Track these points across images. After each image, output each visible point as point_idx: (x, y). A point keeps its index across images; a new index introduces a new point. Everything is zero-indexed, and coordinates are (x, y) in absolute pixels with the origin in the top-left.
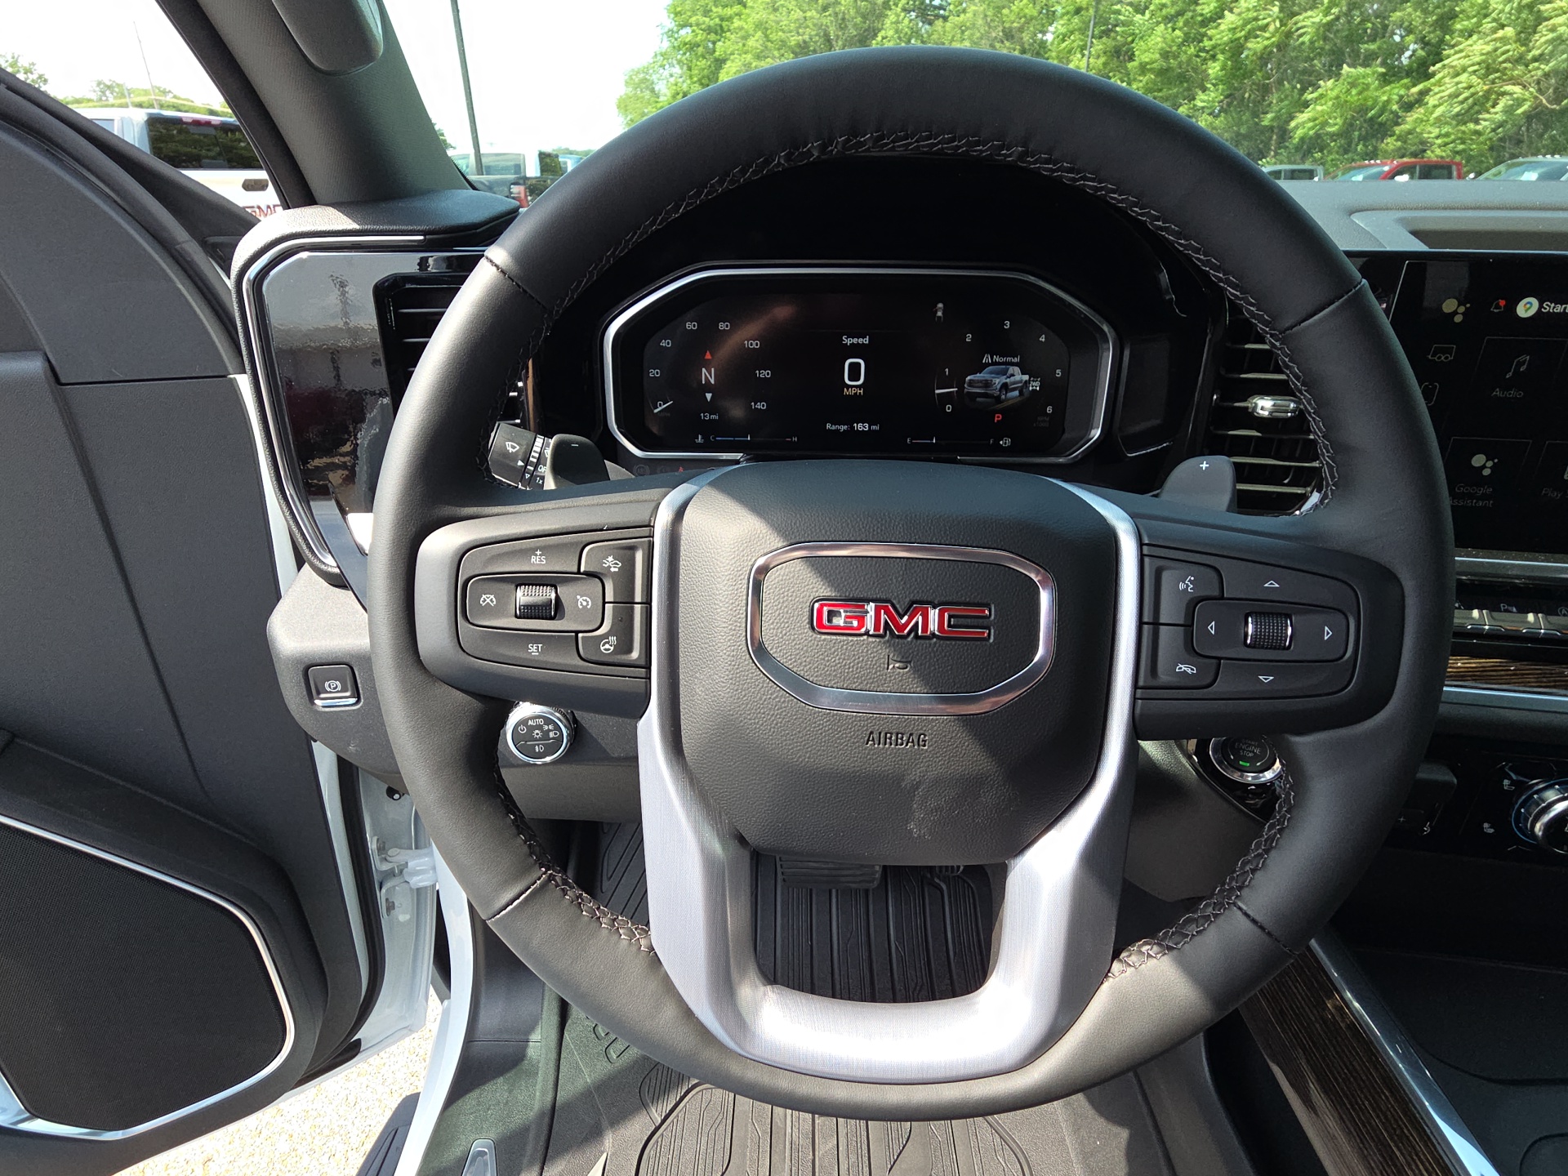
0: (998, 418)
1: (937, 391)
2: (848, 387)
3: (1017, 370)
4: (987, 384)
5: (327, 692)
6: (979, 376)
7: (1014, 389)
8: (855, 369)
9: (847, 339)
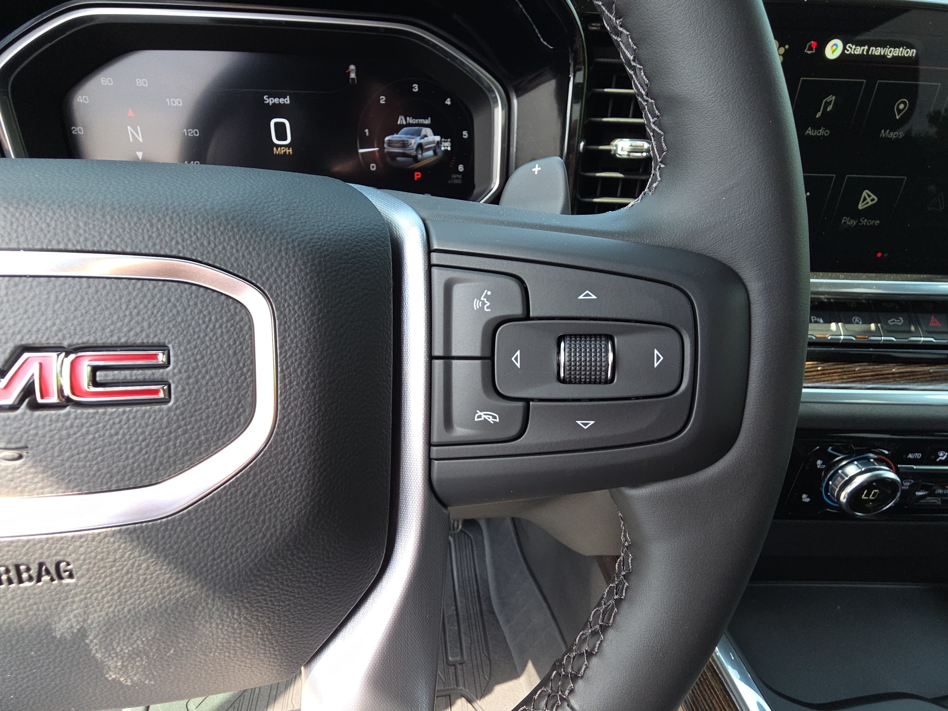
0: (418, 175)
1: (361, 151)
2: (278, 146)
3: (428, 131)
4: (404, 144)
6: (395, 137)
7: (428, 149)
8: (280, 128)
9: (268, 98)
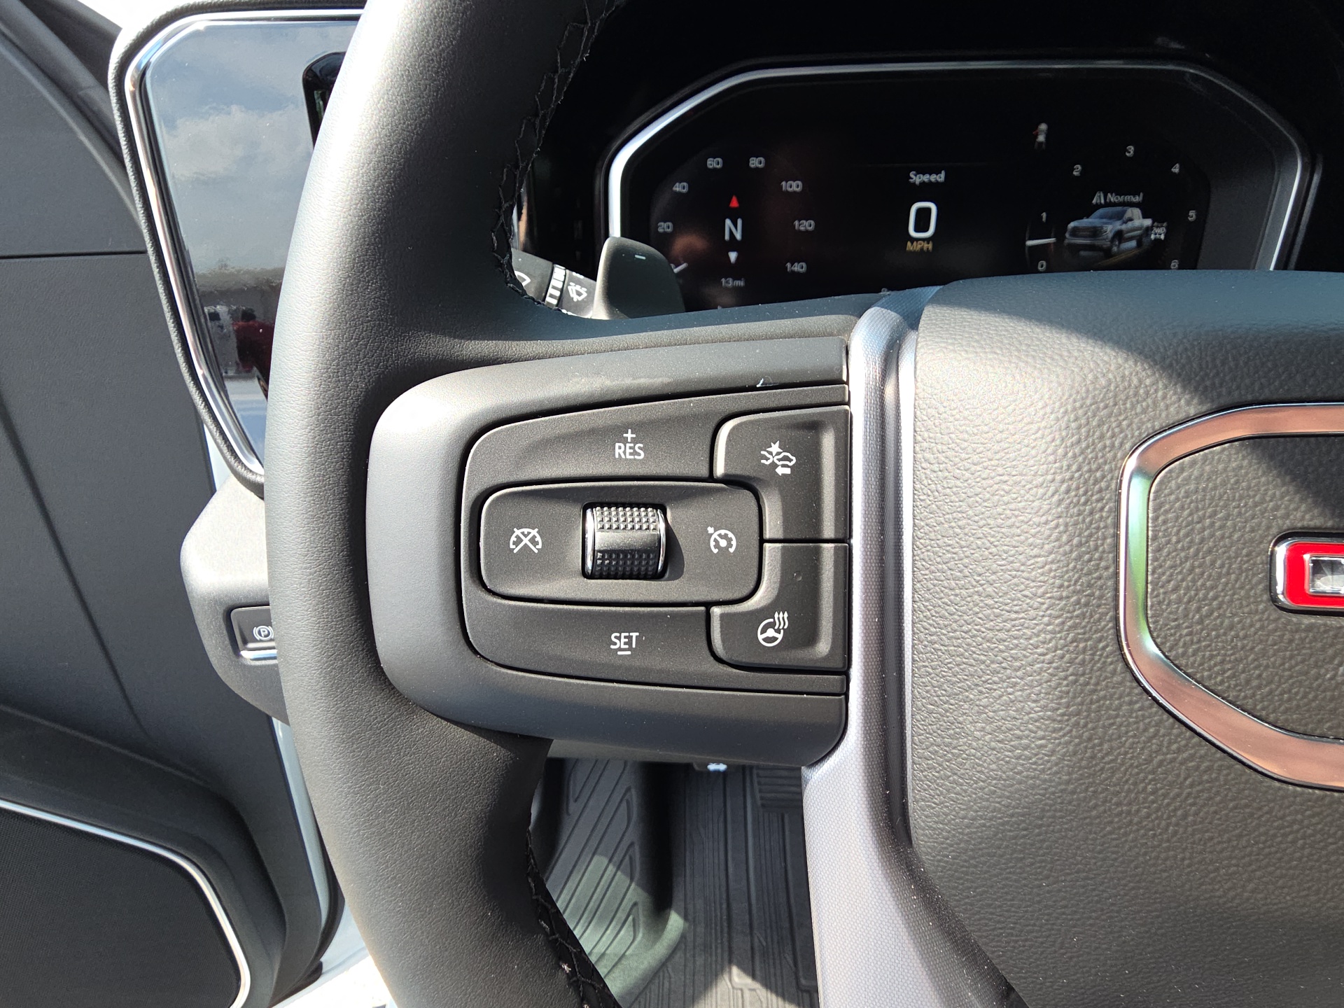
1: (1030, 243)
2: (913, 240)
3: (1137, 212)
4: (1095, 232)
5: (256, 641)
6: (1085, 222)
7: (1131, 239)
8: (923, 215)
9: (916, 175)
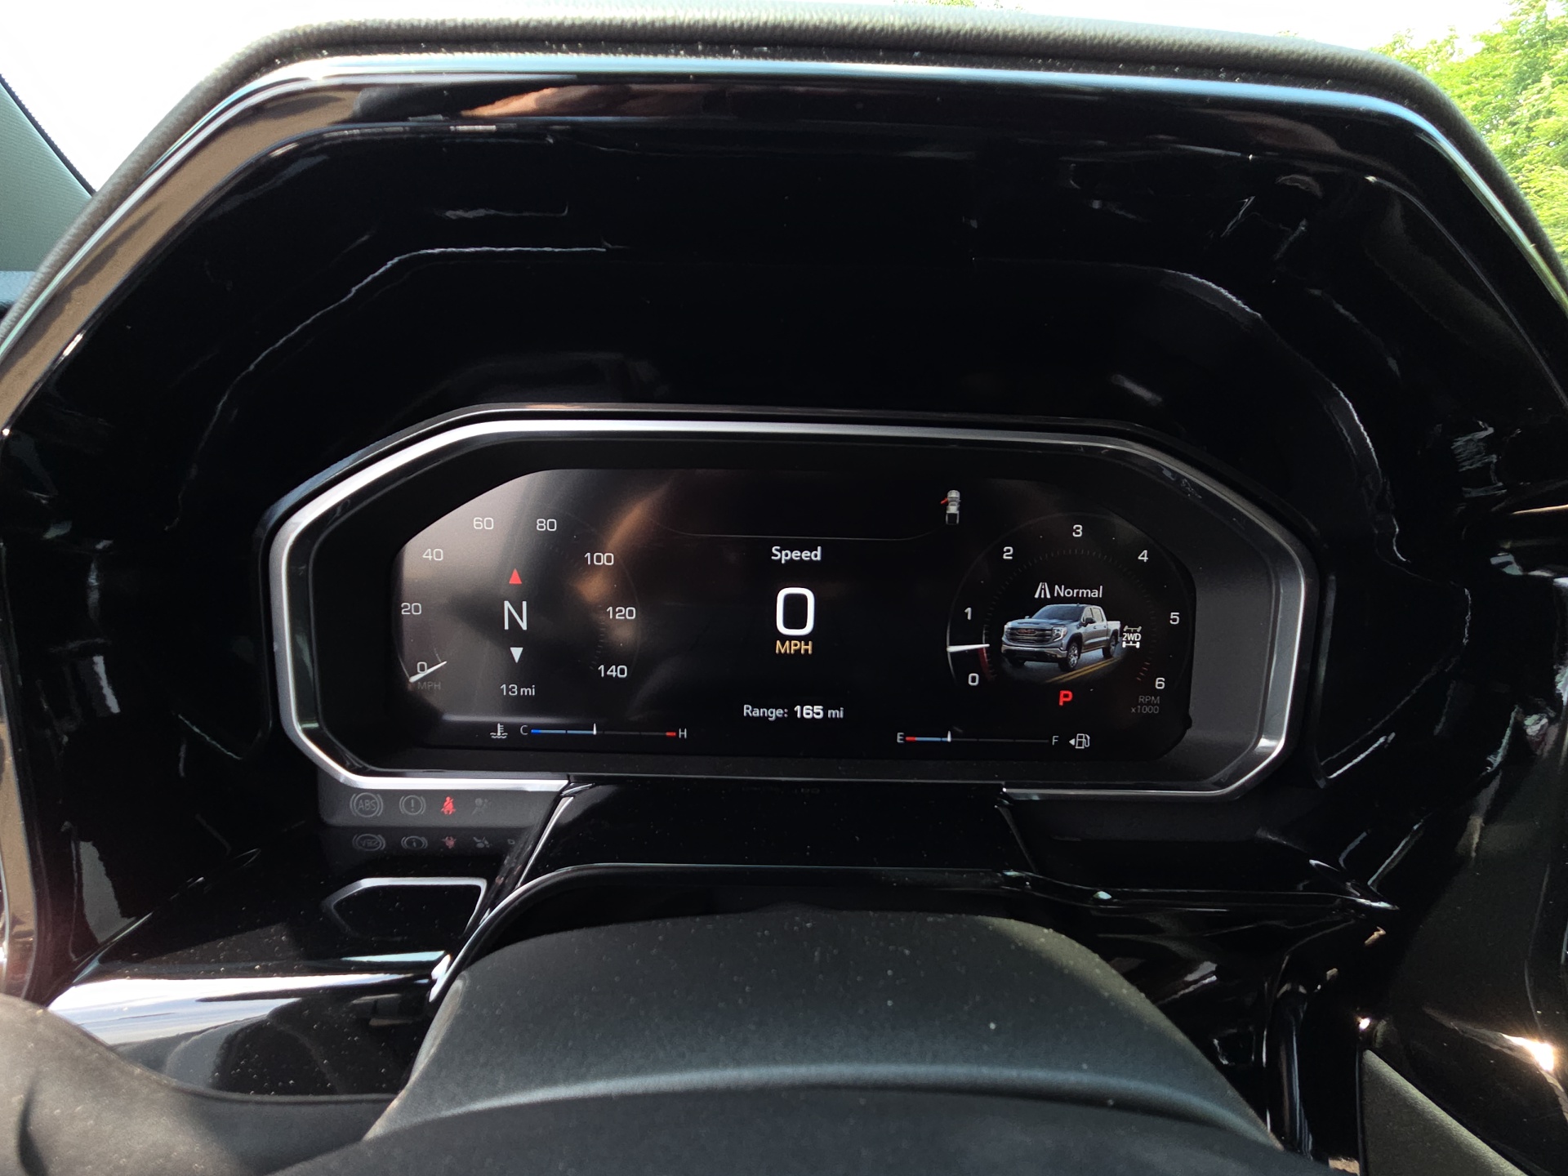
0: (1065, 697)
1: (952, 649)
2: (784, 638)
3: (1097, 612)
4: (1043, 636)
6: (1026, 623)
7: (1093, 646)
8: (795, 606)
9: (780, 551)
